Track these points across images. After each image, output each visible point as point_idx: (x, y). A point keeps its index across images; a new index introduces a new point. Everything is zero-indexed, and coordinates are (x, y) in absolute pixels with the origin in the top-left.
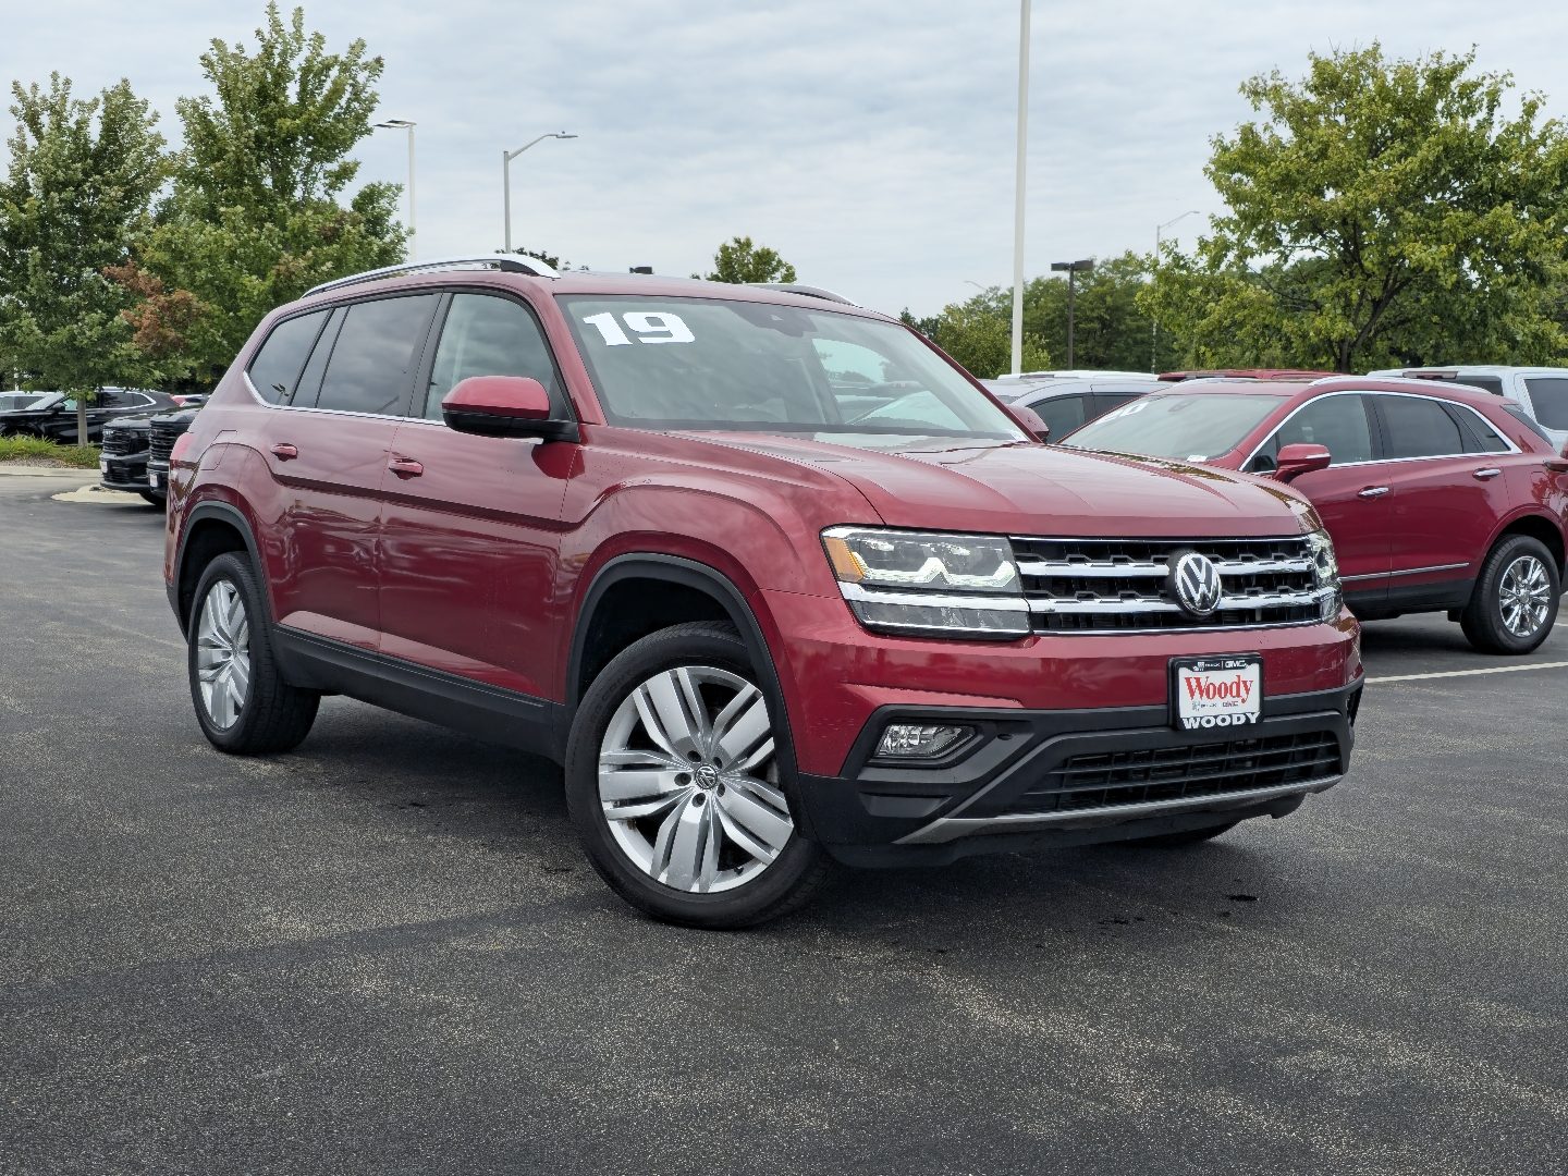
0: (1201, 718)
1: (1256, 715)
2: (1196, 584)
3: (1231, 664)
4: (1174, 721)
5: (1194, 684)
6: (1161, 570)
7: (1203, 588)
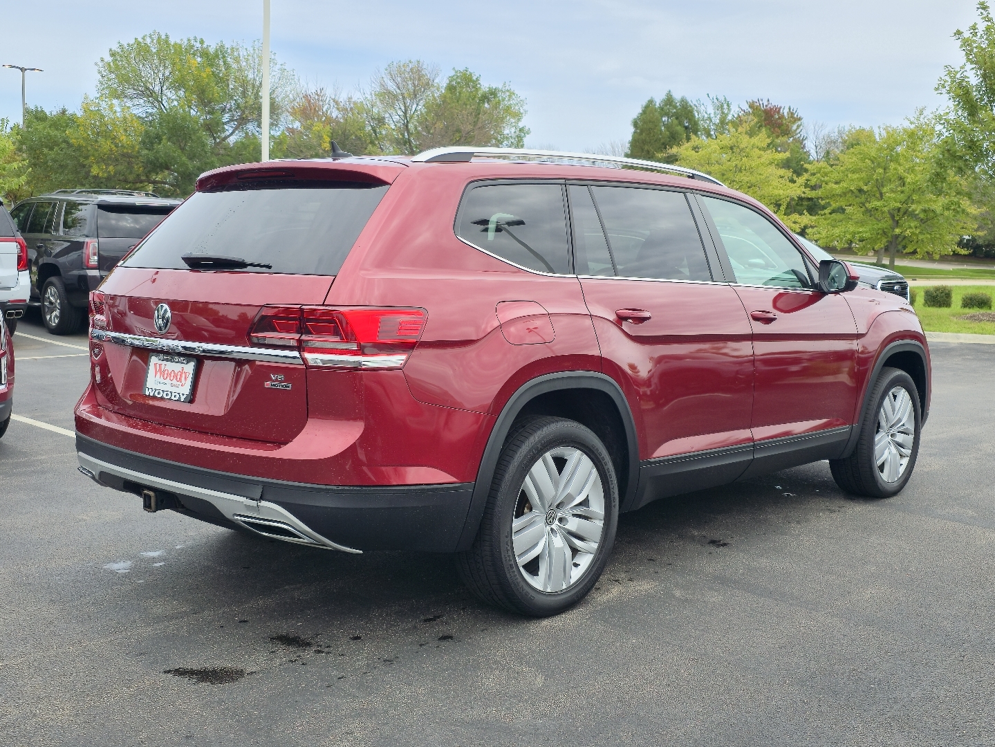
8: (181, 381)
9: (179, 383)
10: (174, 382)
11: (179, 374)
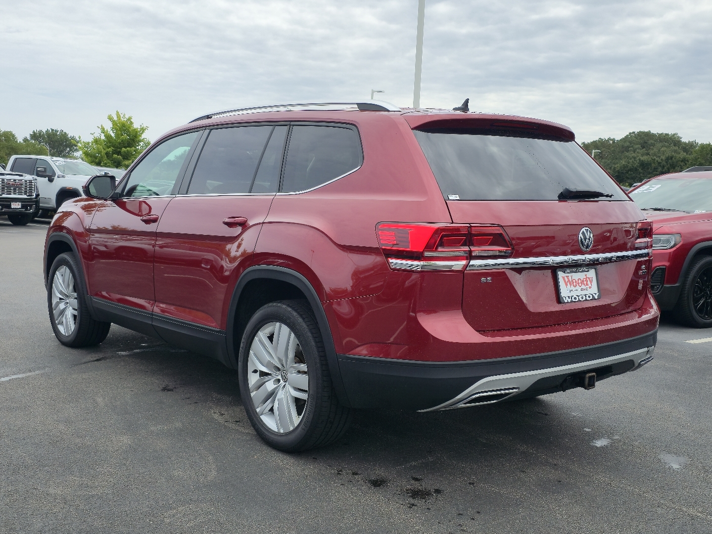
8: (587, 285)
9: (587, 287)
10: (583, 287)
11: (585, 280)
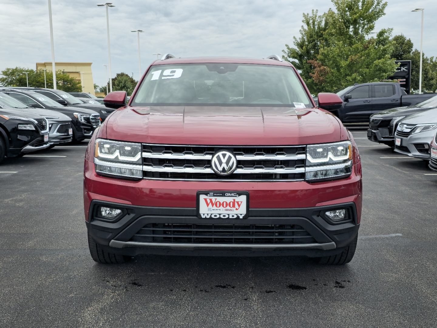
0: (212, 214)
1: (243, 215)
2: (221, 163)
3: (228, 194)
4: (198, 214)
5: (209, 201)
6: (208, 157)
7: (224, 165)
